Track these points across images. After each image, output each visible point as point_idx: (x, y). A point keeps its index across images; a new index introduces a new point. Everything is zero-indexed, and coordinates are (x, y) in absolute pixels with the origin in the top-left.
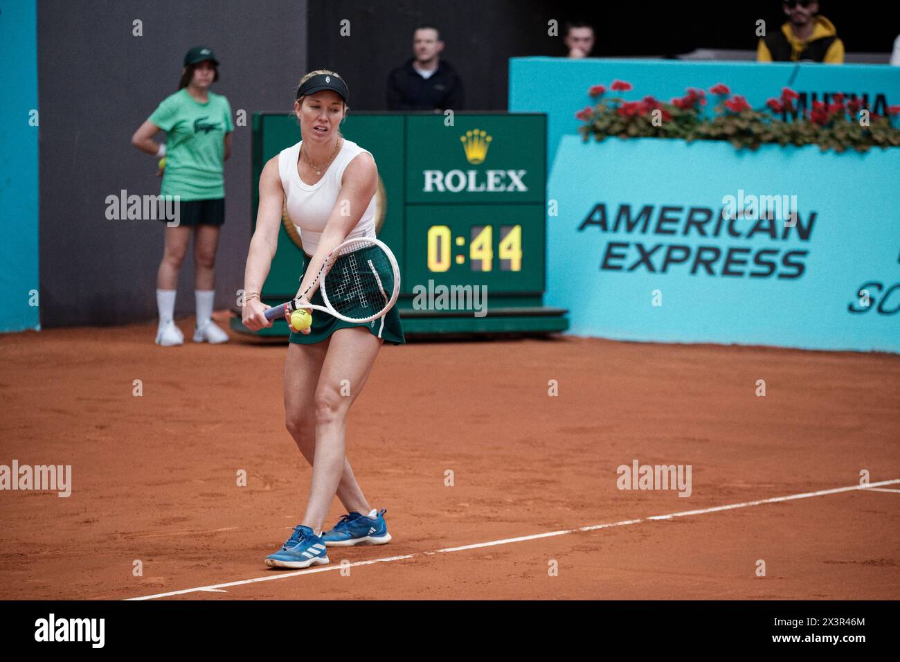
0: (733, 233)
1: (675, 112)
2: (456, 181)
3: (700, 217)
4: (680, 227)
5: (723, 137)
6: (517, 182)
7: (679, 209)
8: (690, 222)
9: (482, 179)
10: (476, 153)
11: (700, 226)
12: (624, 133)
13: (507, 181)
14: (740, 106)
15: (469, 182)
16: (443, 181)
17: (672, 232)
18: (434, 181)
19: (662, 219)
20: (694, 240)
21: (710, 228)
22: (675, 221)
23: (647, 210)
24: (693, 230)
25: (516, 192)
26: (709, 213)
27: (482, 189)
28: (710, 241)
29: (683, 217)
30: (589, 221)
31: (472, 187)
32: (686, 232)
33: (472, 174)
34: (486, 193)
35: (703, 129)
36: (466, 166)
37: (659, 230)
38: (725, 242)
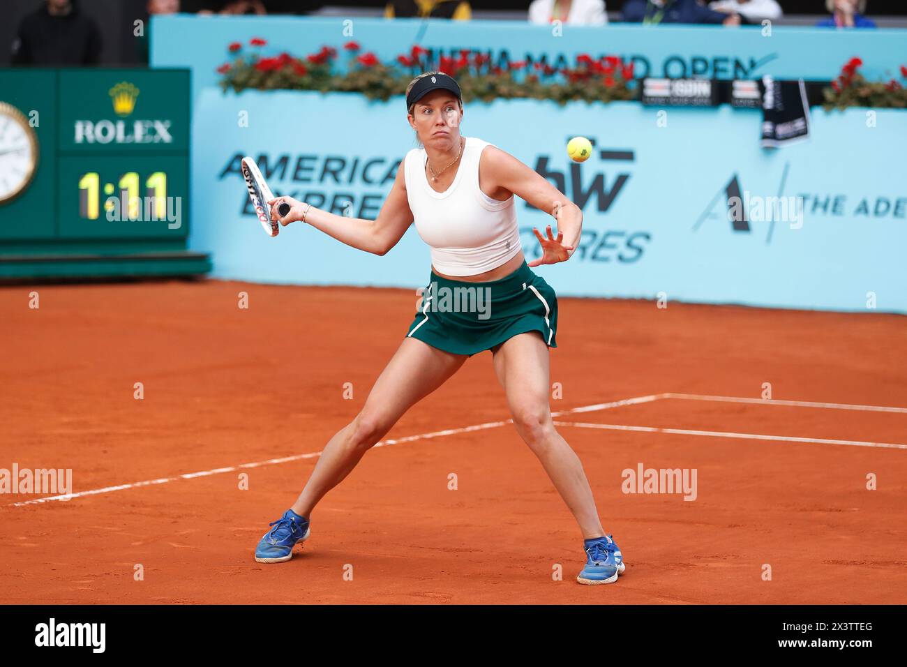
0: (366, 180)
1: (309, 66)
2: (105, 132)
3: (334, 166)
4: (316, 175)
5: (355, 90)
6: (163, 132)
7: (314, 158)
8: (326, 170)
9: (129, 130)
10: (124, 105)
11: (335, 174)
12: (261, 86)
13: (153, 132)
14: (371, 61)
15: (117, 132)
16: (93, 132)
17: (308, 180)
18: (85, 132)
19: (299, 168)
20: (329, 187)
21: (344, 176)
22: (311, 169)
23: (284, 160)
24: (329, 179)
25: (162, 143)
26: (343, 162)
27: (129, 139)
28: (344, 188)
29: (319, 166)
30: (229, 169)
31: (121, 137)
32: (322, 179)
33: (121, 126)
34: (133, 144)
35: (336, 83)
36: (114, 117)
37: (296, 178)
38: (359, 189)
